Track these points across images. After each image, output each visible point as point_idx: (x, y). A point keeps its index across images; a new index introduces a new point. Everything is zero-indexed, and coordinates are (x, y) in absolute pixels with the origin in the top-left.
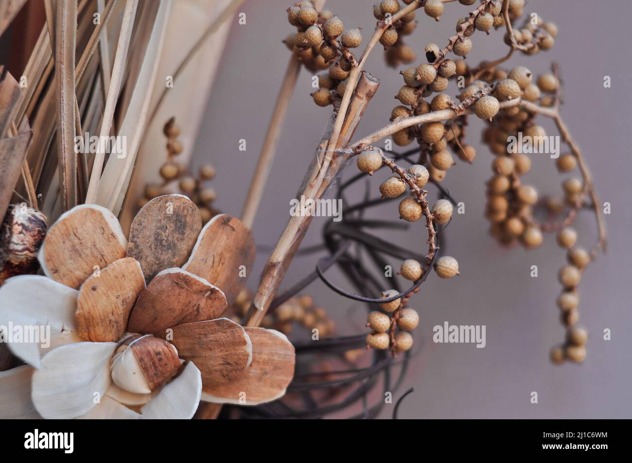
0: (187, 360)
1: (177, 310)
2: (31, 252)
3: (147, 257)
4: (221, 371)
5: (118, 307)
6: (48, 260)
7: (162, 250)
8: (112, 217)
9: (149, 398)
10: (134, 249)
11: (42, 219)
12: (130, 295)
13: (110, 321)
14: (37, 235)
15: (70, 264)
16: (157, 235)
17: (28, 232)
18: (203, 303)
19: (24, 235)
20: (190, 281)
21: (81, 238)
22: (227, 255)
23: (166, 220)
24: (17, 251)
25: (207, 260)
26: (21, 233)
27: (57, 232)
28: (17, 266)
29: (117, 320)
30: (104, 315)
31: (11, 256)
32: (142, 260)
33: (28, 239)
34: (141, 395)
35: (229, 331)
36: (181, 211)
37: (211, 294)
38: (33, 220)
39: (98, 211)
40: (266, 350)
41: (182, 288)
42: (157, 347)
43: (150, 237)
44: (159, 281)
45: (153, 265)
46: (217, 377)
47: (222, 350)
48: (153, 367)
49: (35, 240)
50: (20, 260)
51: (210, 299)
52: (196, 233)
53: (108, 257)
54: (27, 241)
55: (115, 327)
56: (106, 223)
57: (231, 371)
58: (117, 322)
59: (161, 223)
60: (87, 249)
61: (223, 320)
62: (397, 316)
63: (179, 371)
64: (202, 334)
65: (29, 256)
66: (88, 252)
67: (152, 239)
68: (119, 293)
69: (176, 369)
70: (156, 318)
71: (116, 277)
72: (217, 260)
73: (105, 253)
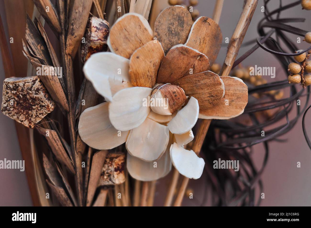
0: (190, 96)
1: (183, 68)
2: (102, 41)
3: (164, 40)
4: (208, 101)
5: (151, 67)
6: (112, 44)
7: (172, 36)
8: (144, 20)
9: (171, 118)
10: (157, 36)
11: (106, 24)
12: (157, 61)
13: (148, 75)
14: (104, 32)
15: (124, 46)
16: (169, 28)
17: (100, 31)
18: (196, 63)
19: (98, 32)
20: (189, 51)
21: (129, 31)
22: (207, 39)
23: (173, 20)
24: (95, 40)
25: (196, 41)
26: (96, 31)
27: (116, 28)
28: (95, 49)
29: (151, 75)
30: (144, 72)
31: (92, 44)
32: (162, 42)
33: (100, 34)
34: (166, 116)
35: (211, 78)
36: (181, 15)
37: (200, 58)
38: (102, 25)
39: (136, 16)
40: (232, 88)
41: (184, 55)
42: (173, 89)
43: (165, 29)
44: (172, 52)
45: (168, 45)
46: (207, 104)
47: (208, 89)
48: (172, 100)
49: (104, 35)
50: (97, 46)
51: (200, 61)
52: (190, 27)
53: (144, 41)
54: (100, 35)
55: (150, 79)
56: (142, 23)
57: (214, 100)
58: (151, 76)
59: (170, 22)
60: (132, 37)
61: (208, 72)
62: (305, 64)
63: (186, 102)
64: (197, 81)
65: (101, 43)
66: (133, 39)
67: (167, 30)
68: (151, 60)
69: (184, 101)
70: (172, 74)
71: (149, 51)
72: (202, 41)
73: (142, 39)
